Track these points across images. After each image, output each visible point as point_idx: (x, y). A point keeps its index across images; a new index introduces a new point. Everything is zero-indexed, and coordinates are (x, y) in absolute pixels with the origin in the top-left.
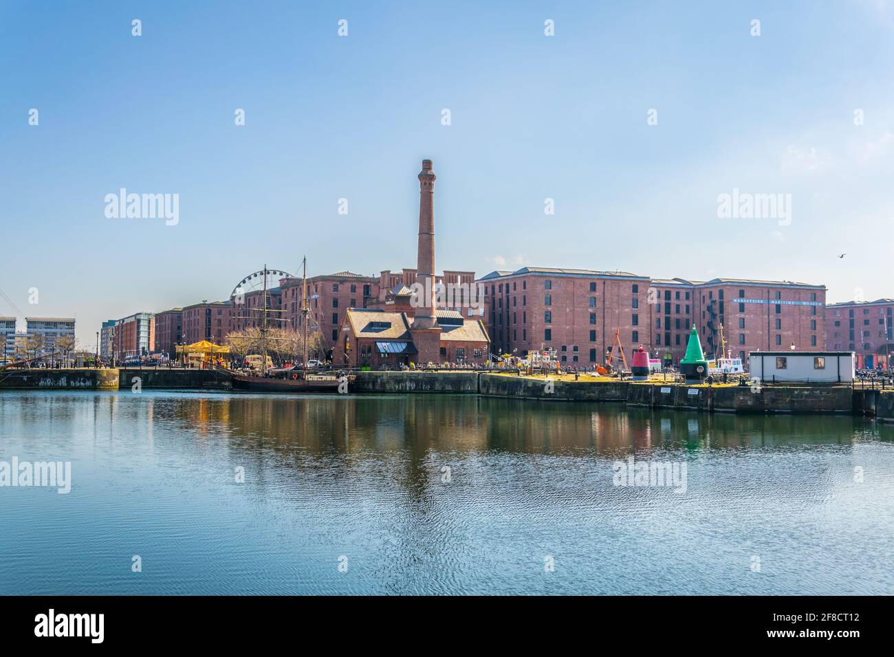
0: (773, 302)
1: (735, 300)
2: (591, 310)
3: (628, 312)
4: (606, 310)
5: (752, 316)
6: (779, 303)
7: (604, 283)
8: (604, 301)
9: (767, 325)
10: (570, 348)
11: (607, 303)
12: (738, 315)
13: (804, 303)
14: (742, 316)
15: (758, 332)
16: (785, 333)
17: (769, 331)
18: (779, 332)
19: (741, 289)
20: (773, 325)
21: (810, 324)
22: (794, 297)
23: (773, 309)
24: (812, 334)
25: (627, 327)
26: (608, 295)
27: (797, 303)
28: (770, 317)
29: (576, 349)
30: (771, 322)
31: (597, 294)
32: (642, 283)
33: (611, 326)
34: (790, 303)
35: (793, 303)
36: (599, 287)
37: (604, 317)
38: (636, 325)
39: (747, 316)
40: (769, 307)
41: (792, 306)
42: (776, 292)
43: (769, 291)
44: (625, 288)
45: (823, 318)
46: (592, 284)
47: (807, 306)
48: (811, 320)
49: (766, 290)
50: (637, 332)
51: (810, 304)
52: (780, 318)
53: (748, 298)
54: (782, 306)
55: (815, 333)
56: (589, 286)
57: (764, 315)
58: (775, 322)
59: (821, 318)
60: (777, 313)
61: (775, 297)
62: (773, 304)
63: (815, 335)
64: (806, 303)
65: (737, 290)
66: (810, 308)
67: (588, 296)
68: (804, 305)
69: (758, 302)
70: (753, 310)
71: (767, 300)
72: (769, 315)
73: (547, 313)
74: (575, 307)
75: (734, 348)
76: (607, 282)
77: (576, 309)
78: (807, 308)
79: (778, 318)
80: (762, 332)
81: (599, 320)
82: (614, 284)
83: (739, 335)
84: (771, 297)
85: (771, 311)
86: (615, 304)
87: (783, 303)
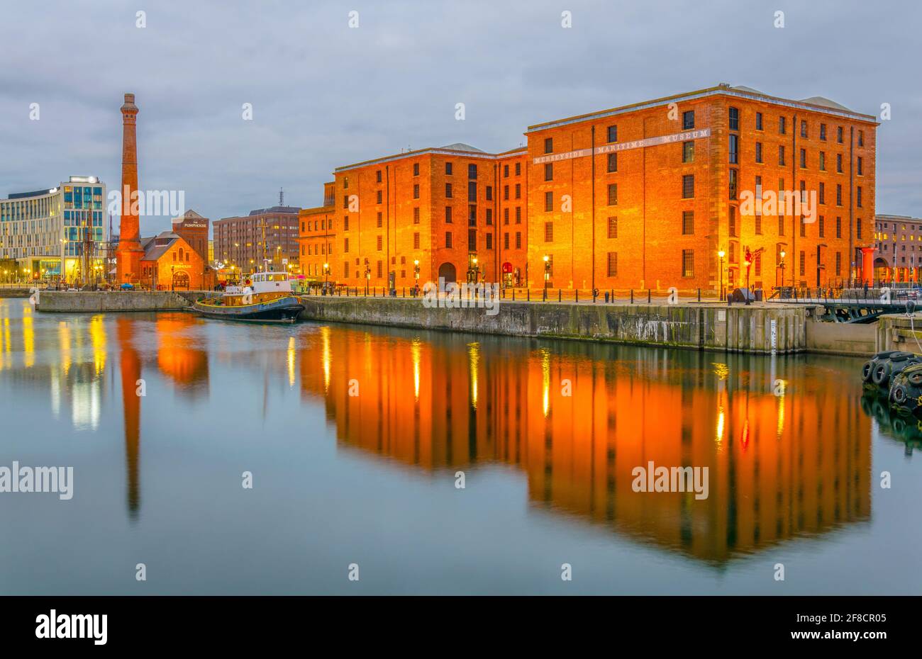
0: (600, 150)
1: (537, 161)
3: (410, 205)
4: (390, 207)
5: (565, 185)
6: (613, 148)
7: (387, 169)
8: (388, 194)
9: (590, 199)
10: (362, 260)
11: (391, 196)
12: (542, 188)
13: (666, 139)
14: (549, 187)
15: (576, 216)
16: (624, 212)
17: (594, 210)
18: (612, 211)
19: (547, 136)
20: (603, 196)
21: (679, 185)
22: (645, 131)
23: (602, 163)
24: (684, 209)
26: (391, 185)
27: (650, 142)
28: (598, 181)
29: (367, 262)
30: (597, 193)
31: (383, 186)
32: (422, 160)
33: (395, 228)
34: (634, 145)
35: (642, 143)
36: (384, 176)
37: (388, 217)
38: (418, 223)
39: (557, 187)
40: (595, 163)
41: (639, 152)
42: (609, 128)
43: (593, 130)
44: (407, 171)
45: (712, 165)
46: (379, 173)
47: (672, 144)
48: (684, 177)
49: (589, 129)
50: (418, 233)
51: (679, 137)
52: (616, 181)
53: (559, 152)
54: (618, 156)
55: (692, 205)
56: (376, 176)
57: (585, 179)
58: (606, 191)
59: (706, 167)
60: (610, 171)
61: (606, 138)
62: (602, 154)
63: (692, 208)
64: (669, 137)
65: (541, 142)
66: (679, 148)
67: (376, 190)
68: (666, 144)
69: (575, 156)
70: (566, 174)
71: (591, 150)
72: (593, 179)
73: (346, 218)
74: (366, 207)
75: (536, 249)
76: (391, 167)
77: (366, 209)
78: (672, 148)
79: (611, 183)
80: (582, 214)
81: (384, 221)
82: (396, 169)
83: (544, 225)
84: (598, 139)
85: (598, 171)
86: (398, 197)
87: (620, 147)
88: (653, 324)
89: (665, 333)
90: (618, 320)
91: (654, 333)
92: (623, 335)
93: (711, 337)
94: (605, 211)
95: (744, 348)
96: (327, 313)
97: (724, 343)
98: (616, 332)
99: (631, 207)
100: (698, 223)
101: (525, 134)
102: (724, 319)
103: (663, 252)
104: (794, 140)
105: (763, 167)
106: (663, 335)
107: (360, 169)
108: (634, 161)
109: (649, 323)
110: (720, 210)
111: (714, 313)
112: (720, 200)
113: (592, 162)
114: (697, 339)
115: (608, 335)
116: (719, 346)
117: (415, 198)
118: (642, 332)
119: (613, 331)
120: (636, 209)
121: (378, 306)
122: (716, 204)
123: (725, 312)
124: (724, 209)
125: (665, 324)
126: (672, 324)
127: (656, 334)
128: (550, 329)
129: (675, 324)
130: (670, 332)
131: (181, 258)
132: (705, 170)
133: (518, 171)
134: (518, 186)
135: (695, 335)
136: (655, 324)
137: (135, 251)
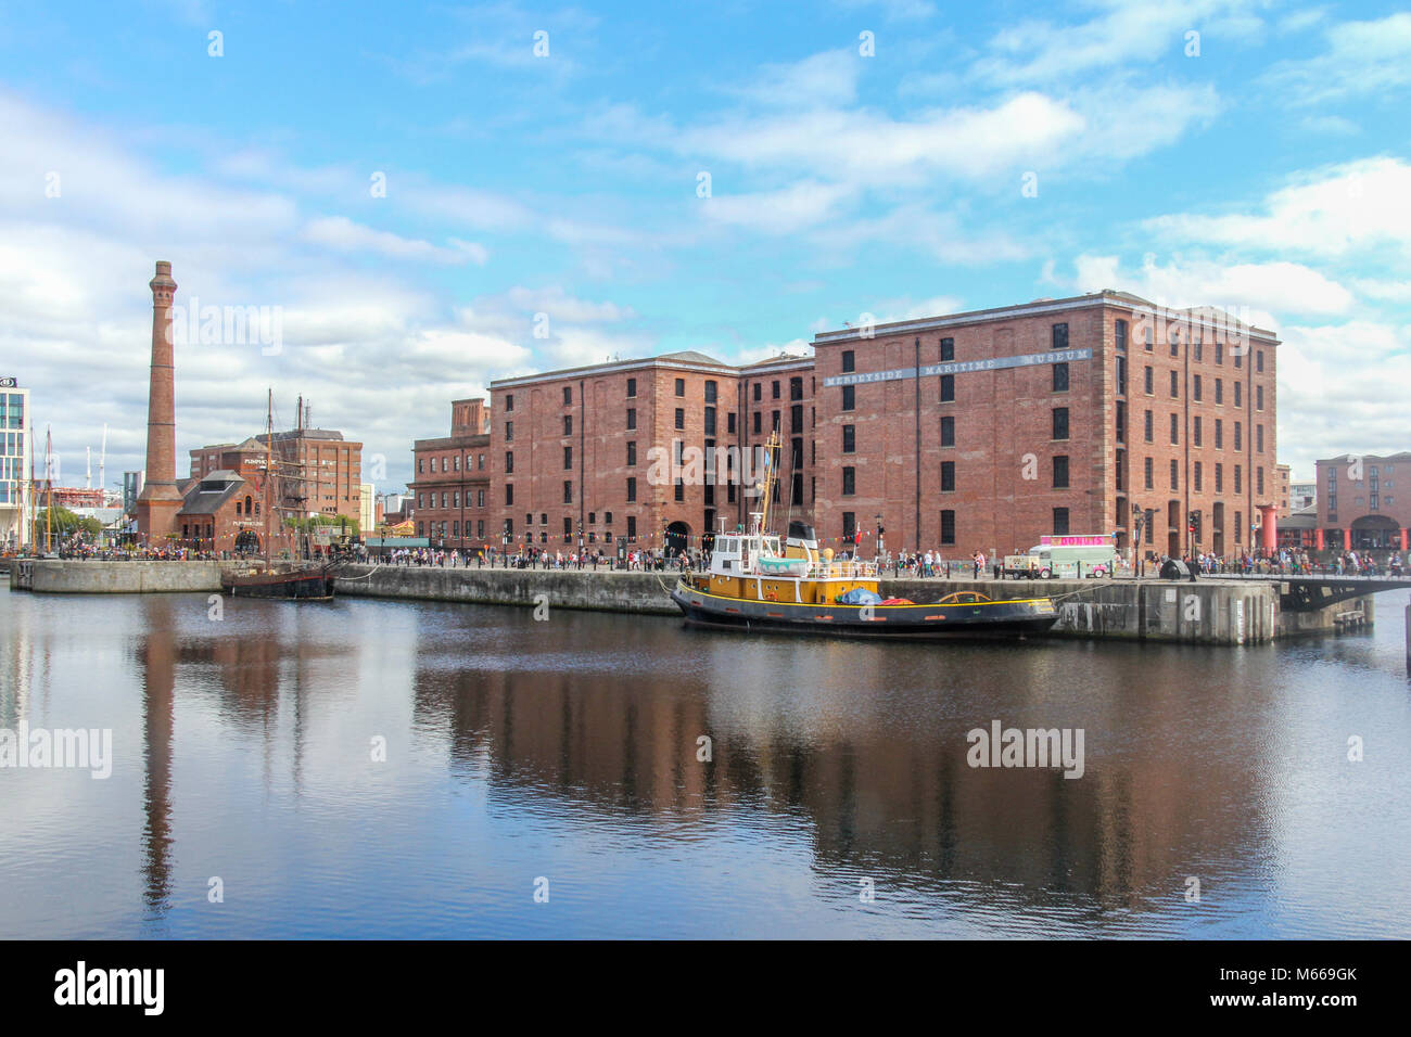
0: (929, 371)
1: (830, 382)
2: (564, 442)
3: (620, 438)
4: (586, 439)
5: (874, 416)
6: (948, 369)
7: (582, 385)
8: (583, 422)
9: (913, 437)
10: (537, 517)
11: (588, 424)
12: (837, 419)
13: (1028, 360)
14: (849, 419)
15: (890, 460)
16: (966, 456)
17: (918, 452)
18: (947, 454)
19: (845, 348)
20: (933, 433)
21: (1047, 421)
22: (996, 348)
23: (932, 390)
24: (1054, 453)
25: (618, 470)
26: (589, 408)
27: (1005, 362)
28: (924, 413)
29: (544, 518)
30: (924, 429)
31: (574, 410)
32: (642, 374)
33: (594, 470)
34: (980, 365)
35: (991, 364)
36: (576, 395)
37: (582, 454)
38: (634, 464)
39: (861, 419)
40: (921, 388)
41: (988, 375)
42: (942, 341)
43: (918, 344)
44: (614, 389)
45: (1094, 396)
46: (567, 391)
47: (1036, 366)
48: (1054, 410)
49: (911, 341)
50: (634, 479)
51: (1046, 358)
52: (953, 414)
53: (865, 371)
54: (956, 380)
55: (1065, 448)
56: (562, 395)
57: (904, 409)
58: (937, 426)
59: (1085, 398)
60: (942, 400)
61: (937, 355)
62: (930, 376)
63: (1065, 453)
64: (1032, 357)
65: (836, 356)
66: (1048, 373)
67: (561, 415)
68: (1027, 367)
69: (889, 378)
70: (876, 401)
71: (915, 369)
72: (918, 410)
73: (509, 454)
74: (544, 439)
75: (829, 504)
76: (588, 383)
77: (544, 442)
78: (1037, 372)
79: (945, 415)
80: (901, 457)
81: (575, 460)
82: (598, 385)
83: (842, 471)
84: (924, 356)
85: (925, 398)
86: (600, 426)
87: (959, 368)
88: (1071, 607)
89: (1090, 619)
91: (1073, 618)
93: (1156, 623)
94: (936, 454)
95: (1203, 636)
97: (1175, 630)
99: (976, 449)
100: (1074, 473)
101: (811, 344)
102: (1174, 600)
103: (1023, 512)
104: (1186, 364)
105: (1154, 399)
106: (1086, 621)
107: (536, 384)
108: (979, 387)
109: (1065, 605)
110: (1106, 455)
111: (1160, 593)
112: (1106, 442)
113: (915, 387)
114: (1135, 625)
116: (1167, 634)
117: (629, 428)
120: (983, 452)
122: (1100, 449)
123: (1175, 591)
124: (1110, 454)
125: (1088, 607)
126: (1100, 606)
127: (1076, 620)
129: (1104, 607)
130: (1096, 617)
131: (248, 510)
132: (1084, 402)
133: (776, 394)
134: (776, 414)
135: (1132, 620)
136: (1074, 606)
137: (171, 501)
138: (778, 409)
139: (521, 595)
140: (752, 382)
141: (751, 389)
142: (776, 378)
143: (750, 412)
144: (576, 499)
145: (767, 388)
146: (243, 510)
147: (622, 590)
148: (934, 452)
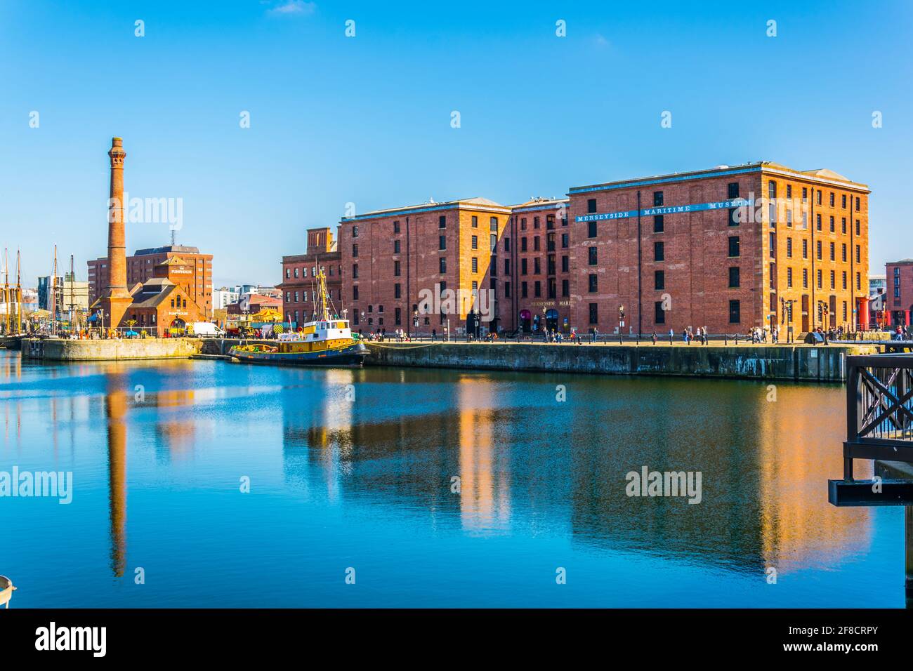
0: (647, 212)
1: (580, 219)
2: (395, 258)
3: (434, 256)
4: (411, 256)
5: (610, 242)
6: (659, 211)
7: (407, 220)
8: (408, 244)
9: (636, 255)
10: (376, 307)
11: (411, 246)
12: (585, 243)
13: (712, 206)
14: (593, 243)
15: (621, 270)
16: (671, 267)
17: (640, 264)
18: (659, 265)
19: (590, 197)
20: (649, 253)
21: (725, 245)
22: (691, 198)
23: (648, 223)
24: (730, 265)
25: (433, 277)
26: (412, 235)
27: (697, 207)
28: (644, 239)
29: (381, 309)
30: (644, 249)
31: (402, 236)
32: (450, 213)
33: (417, 277)
34: (681, 209)
35: (688, 208)
36: (403, 227)
37: (408, 266)
38: (445, 272)
39: (601, 243)
40: (641, 223)
41: (686, 215)
42: (655, 193)
43: (639, 195)
44: (430, 223)
45: (755, 229)
46: (396, 224)
47: (717, 209)
48: (730, 238)
49: (634, 193)
50: (445, 282)
51: (724, 205)
52: (663, 240)
53: (602, 212)
54: (665, 218)
55: (737, 262)
56: (393, 226)
57: (630, 237)
58: (652, 248)
59: (750, 230)
60: (656, 231)
61: (652, 202)
62: (647, 215)
63: (737, 265)
64: (715, 204)
65: (583, 202)
66: (725, 214)
67: (392, 240)
68: (711, 210)
69: (620, 217)
70: (611, 232)
71: (637, 212)
72: (639, 238)
73: (355, 266)
74: (380, 256)
75: (580, 298)
76: (412, 219)
77: (381, 258)
78: (718, 213)
79: (657, 241)
80: (628, 268)
81: (403, 269)
82: (418, 220)
83: (588, 277)
84: (644, 203)
85: (644, 230)
86: (420, 247)
87: (667, 211)
88: (751, 361)
89: (763, 368)
90: (719, 359)
91: (753, 368)
92: (723, 370)
93: (805, 370)
94: (651, 266)
95: (834, 377)
96: (391, 358)
97: (816, 374)
98: (717, 368)
99: (678, 263)
100: (743, 278)
101: (567, 195)
102: (816, 356)
103: (710, 302)
104: (812, 206)
105: (792, 230)
106: (761, 369)
107: (374, 219)
108: (680, 223)
109: (748, 360)
110: (764, 266)
111: (807, 352)
112: (764, 258)
113: (637, 222)
114: (792, 371)
115: (709, 370)
116: (812, 376)
117: (441, 248)
118: (742, 368)
119: (713, 367)
120: (683, 265)
121: (456, 351)
122: (760, 263)
123: (817, 351)
124: (766, 266)
125: (762, 361)
126: (770, 361)
127: (755, 369)
128: (651, 367)
129: (772, 361)
130: (767, 366)
131: (179, 305)
132: (749, 233)
133: (536, 225)
134: (537, 239)
135: (790, 369)
136: (753, 360)
137: (124, 298)
138: (539, 235)
139: (382, 359)
140: (520, 217)
141: (519, 222)
142: (538, 214)
143: (519, 237)
144: (404, 296)
145: (530, 221)
146: (175, 305)
147: (454, 354)
148: (650, 264)
